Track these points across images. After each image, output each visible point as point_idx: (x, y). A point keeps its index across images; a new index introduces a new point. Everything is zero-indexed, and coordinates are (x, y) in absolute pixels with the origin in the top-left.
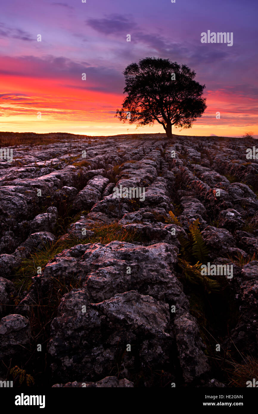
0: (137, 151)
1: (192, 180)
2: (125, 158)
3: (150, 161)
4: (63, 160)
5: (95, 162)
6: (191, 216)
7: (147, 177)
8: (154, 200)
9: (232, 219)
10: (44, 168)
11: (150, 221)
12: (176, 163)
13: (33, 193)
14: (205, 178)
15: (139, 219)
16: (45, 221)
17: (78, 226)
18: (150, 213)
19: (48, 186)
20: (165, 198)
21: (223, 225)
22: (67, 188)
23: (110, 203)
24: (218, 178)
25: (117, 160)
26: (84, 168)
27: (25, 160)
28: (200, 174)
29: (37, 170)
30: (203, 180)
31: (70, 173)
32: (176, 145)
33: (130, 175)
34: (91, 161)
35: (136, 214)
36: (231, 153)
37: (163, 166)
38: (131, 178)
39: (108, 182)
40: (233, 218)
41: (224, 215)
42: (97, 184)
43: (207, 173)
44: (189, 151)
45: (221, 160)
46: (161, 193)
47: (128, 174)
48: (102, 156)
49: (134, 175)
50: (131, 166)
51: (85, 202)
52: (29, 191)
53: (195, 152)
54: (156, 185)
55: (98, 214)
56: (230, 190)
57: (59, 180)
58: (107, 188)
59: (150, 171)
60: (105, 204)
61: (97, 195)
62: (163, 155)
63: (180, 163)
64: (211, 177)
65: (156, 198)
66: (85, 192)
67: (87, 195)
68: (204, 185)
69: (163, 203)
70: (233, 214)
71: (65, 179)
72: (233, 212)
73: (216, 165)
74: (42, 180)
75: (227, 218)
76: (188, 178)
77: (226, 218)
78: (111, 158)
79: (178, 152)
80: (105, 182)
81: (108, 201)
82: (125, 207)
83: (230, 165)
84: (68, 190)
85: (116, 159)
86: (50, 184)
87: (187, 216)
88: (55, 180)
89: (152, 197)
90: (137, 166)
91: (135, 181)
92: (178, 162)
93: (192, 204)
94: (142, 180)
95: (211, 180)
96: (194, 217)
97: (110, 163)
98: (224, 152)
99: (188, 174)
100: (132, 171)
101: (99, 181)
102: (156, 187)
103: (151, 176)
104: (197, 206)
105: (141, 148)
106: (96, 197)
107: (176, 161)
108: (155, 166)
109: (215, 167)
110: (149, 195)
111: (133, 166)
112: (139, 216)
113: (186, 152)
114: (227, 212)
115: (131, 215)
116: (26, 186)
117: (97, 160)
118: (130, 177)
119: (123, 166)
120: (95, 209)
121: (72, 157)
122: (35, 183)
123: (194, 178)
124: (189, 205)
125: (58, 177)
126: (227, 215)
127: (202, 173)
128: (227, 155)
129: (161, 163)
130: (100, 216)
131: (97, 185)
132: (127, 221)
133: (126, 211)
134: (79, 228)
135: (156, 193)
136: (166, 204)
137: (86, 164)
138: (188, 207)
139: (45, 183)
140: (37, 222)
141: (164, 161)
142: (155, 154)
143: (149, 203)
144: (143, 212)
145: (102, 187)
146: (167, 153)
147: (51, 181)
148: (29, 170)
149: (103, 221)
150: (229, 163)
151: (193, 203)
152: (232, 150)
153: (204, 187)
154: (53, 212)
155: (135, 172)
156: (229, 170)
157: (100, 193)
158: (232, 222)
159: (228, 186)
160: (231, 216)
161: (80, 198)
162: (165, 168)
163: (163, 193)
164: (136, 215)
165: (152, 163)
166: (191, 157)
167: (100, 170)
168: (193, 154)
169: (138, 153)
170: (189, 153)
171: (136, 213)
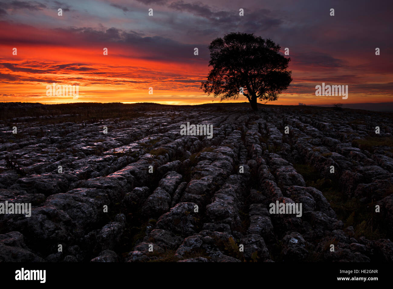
0: (217, 132)
1: (266, 178)
2: (205, 141)
3: (228, 149)
4: (142, 144)
5: (173, 148)
6: (253, 241)
7: (220, 174)
8: (220, 214)
9: (294, 248)
10: (122, 158)
11: (210, 247)
12: (254, 151)
13: (104, 195)
14: (280, 176)
15: (199, 245)
16: (110, 235)
17: (136, 256)
18: (211, 238)
19: (120, 185)
20: (230, 212)
21: (285, 254)
22: (138, 190)
23: (176, 216)
24: (293, 176)
25: (196, 144)
26: (161, 157)
27: (106, 144)
28: (275, 169)
29: (115, 159)
30: (276, 179)
31: (146, 166)
32: (259, 122)
33: (203, 172)
34: (170, 147)
35: (196, 239)
36: (314, 136)
37: (241, 153)
38: (203, 178)
39: (181, 180)
40: (297, 246)
41: (287, 241)
42: (168, 184)
43: (283, 168)
44: (271, 131)
45: (302, 146)
46: (229, 203)
47: (201, 171)
48: (181, 140)
49: (207, 173)
50: (208, 156)
51: (154, 208)
52: (101, 194)
53: (277, 133)
54: (227, 190)
55: (161, 233)
56: (301, 200)
57: (133, 176)
58: (177, 190)
59: (225, 165)
60: (170, 218)
61: (167, 199)
62: (244, 136)
63: (259, 151)
64: (285, 175)
65: (222, 212)
66: (154, 197)
67: (156, 200)
68: (275, 190)
69: (228, 218)
70: (296, 241)
71: (138, 175)
72: (297, 238)
73: (296, 152)
74: (115, 179)
75: (290, 247)
76: (263, 174)
77: (288, 246)
78: (190, 141)
79: (259, 134)
80: (177, 181)
81: (174, 214)
82: (190, 221)
83: (310, 154)
84: (139, 192)
85: (194, 143)
86: (123, 183)
87: (249, 241)
88: (129, 177)
89: (218, 211)
90: (214, 155)
91: (206, 183)
92: (256, 150)
93: (258, 218)
94: (214, 179)
95: (286, 179)
96: (256, 243)
97: (189, 149)
98: (308, 134)
99: (263, 171)
100: (205, 167)
101: (171, 179)
102: (226, 193)
103: (225, 173)
104: (263, 222)
105: (222, 126)
106: (165, 202)
107: (255, 149)
108: (232, 156)
109: (295, 154)
110: (215, 208)
111: (209, 156)
112: (199, 242)
113: (268, 131)
114: (290, 238)
115: (191, 241)
116: (98, 187)
117: (175, 146)
118: (203, 176)
119: (199, 156)
120: (160, 223)
121: (151, 141)
122: (108, 183)
123: (268, 176)
124: (256, 219)
125: (132, 172)
126: (291, 243)
127: (278, 168)
128: (309, 139)
129: (240, 148)
130: (163, 235)
131: (168, 186)
132: (186, 248)
133: (192, 225)
134: (137, 258)
135: (223, 203)
136: (231, 219)
137: (163, 153)
138: (254, 222)
139: (118, 183)
140: (102, 236)
141: (243, 146)
142: (236, 137)
143: (214, 217)
144: (204, 236)
145: (173, 187)
146: (248, 135)
147: (125, 179)
148: (107, 159)
149: (164, 242)
150: (309, 151)
151: (260, 217)
152: (316, 130)
153: (275, 192)
154: (120, 221)
155: (208, 169)
156: (309, 159)
157: (170, 196)
158: (294, 252)
159: (300, 193)
160: (294, 244)
161: (149, 204)
162: (243, 156)
163: (231, 202)
164: (196, 241)
165: (229, 153)
166: (272, 140)
167: (175, 162)
168: (274, 136)
169: (219, 134)
170: (271, 135)
171: (196, 237)
